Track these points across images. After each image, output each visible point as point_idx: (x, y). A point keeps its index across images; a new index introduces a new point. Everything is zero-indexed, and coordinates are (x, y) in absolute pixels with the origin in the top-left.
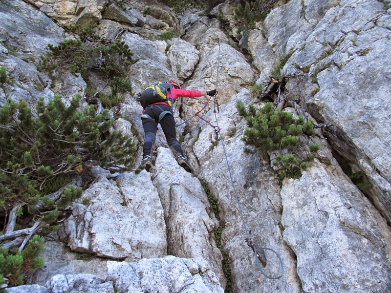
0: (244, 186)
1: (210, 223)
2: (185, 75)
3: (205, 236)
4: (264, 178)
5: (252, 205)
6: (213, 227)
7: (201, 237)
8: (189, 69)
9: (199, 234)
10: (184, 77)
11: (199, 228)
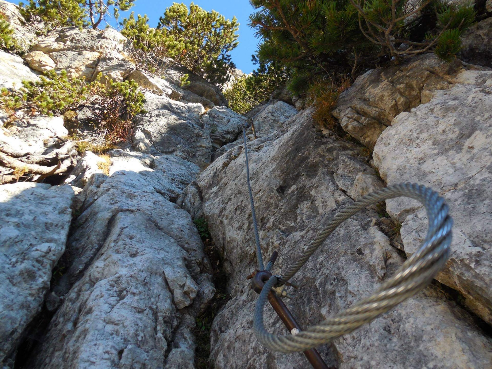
0: (278, 190)
1: (183, 286)
2: (224, 138)
3: (155, 314)
4: (327, 154)
5: (295, 222)
6: (193, 296)
7: (141, 311)
8: (230, 130)
9: (135, 305)
10: (221, 139)
11: (141, 289)
